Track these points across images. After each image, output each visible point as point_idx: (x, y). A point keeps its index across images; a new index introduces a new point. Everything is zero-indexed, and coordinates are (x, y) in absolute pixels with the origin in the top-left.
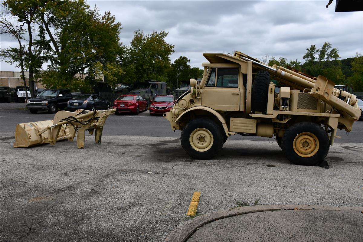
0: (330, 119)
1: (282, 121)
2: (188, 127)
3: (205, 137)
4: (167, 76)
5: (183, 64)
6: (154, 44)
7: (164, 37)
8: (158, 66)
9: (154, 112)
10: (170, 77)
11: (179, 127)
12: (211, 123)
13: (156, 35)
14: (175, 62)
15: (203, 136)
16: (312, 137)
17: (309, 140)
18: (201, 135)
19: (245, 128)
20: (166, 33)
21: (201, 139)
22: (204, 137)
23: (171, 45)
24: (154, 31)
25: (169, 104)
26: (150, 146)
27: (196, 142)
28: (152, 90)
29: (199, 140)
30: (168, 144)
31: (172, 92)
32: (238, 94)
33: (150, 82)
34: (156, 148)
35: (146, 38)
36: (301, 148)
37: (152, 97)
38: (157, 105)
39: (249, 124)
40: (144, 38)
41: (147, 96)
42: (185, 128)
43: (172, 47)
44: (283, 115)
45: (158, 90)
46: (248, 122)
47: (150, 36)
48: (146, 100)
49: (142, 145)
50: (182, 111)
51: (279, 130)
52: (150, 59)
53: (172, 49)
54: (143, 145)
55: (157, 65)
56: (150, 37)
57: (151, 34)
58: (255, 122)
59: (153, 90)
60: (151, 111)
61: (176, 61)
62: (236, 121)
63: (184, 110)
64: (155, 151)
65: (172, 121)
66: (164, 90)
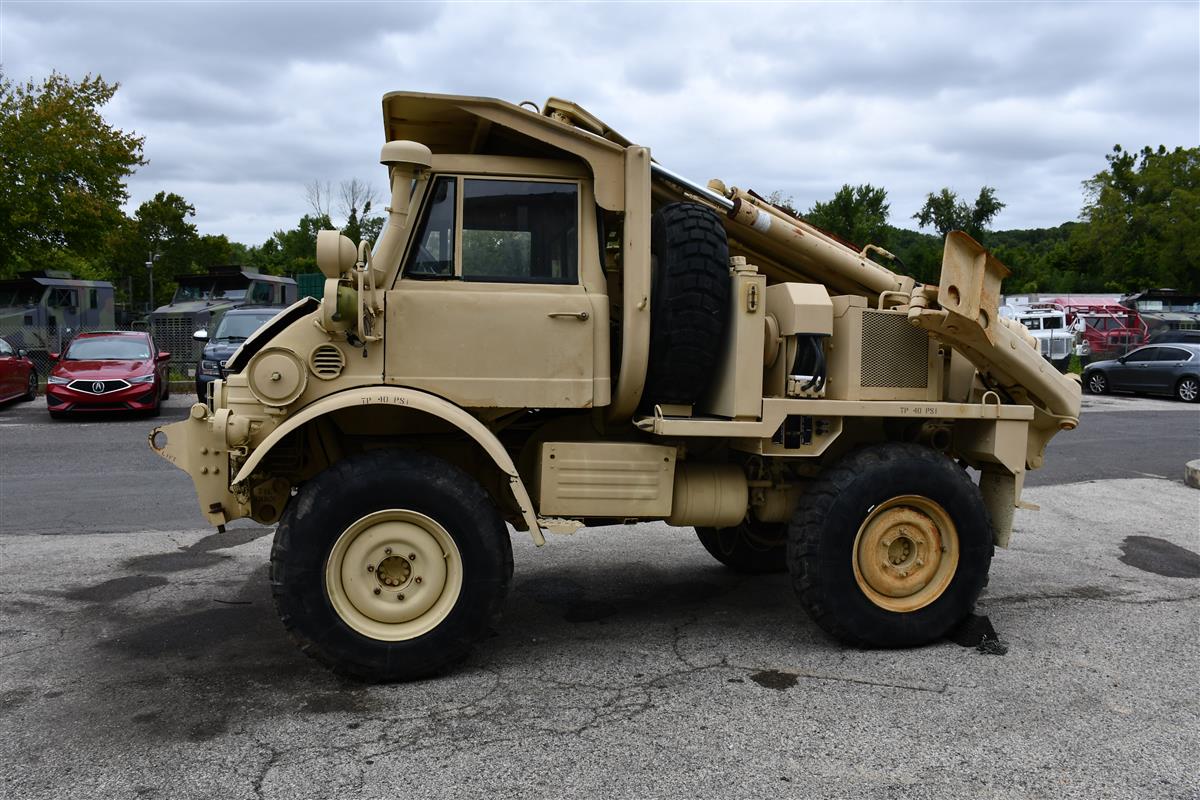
0: (1000, 429)
1: (797, 447)
2: (315, 506)
3: (413, 557)
4: (109, 264)
5: (170, 220)
6: (56, 125)
7: (98, 100)
8: (74, 216)
9: (66, 405)
10: (122, 265)
11: (249, 507)
12: (443, 482)
13: (64, 90)
14: (137, 213)
15: (402, 552)
16: (926, 516)
17: (913, 531)
18: (392, 546)
19: (621, 491)
20: (109, 87)
21: (392, 569)
22: (406, 557)
23: (128, 136)
24: (57, 74)
25: (135, 367)
26: (74, 607)
27: (363, 587)
28: (52, 311)
29: (379, 573)
30: (171, 577)
31: (137, 319)
32: (583, 318)
33: (42, 281)
34: (111, 619)
35: (17, 98)
36: (885, 568)
37: (56, 343)
38: (81, 376)
39: (638, 471)
40: (10, 99)
41: (28, 335)
42: (299, 517)
43: (133, 144)
44: (802, 421)
45: (78, 310)
46: (632, 464)
47: (39, 90)
48: (31, 355)
49: (23, 604)
50: (275, 420)
51: (765, 490)
52: (41, 184)
53: (136, 152)
54: (26, 598)
55: (73, 212)
56: (35, 95)
57: (39, 83)
58: (666, 460)
59: (59, 314)
60: (53, 399)
61: (143, 211)
62: (572, 461)
63: (284, 412)
64: (105, 645)
65: (206, 472)
66: (107, 314)
